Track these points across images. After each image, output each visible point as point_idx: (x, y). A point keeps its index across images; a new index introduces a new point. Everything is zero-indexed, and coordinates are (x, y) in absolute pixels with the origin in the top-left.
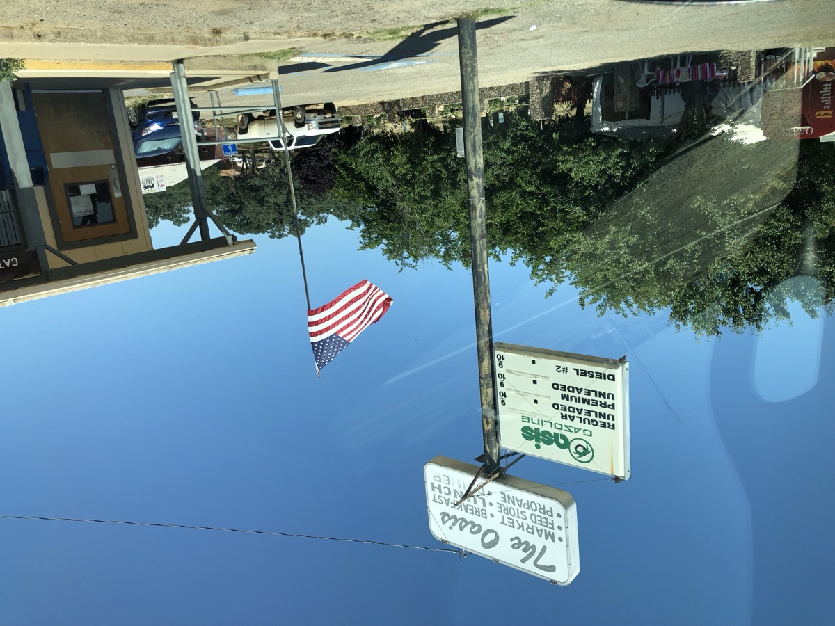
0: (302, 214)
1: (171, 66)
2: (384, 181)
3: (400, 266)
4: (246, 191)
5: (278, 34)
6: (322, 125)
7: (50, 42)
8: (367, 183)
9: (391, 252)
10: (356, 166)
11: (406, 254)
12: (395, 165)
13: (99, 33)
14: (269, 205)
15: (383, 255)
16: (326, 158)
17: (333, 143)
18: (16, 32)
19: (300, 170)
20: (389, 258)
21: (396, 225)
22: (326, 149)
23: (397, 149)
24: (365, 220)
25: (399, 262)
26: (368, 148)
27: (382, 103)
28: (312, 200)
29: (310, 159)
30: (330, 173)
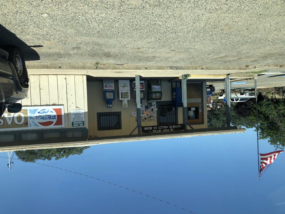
0: (232, 124)
1: (226, 76)
2: (272, 115)
3: (276, 148)
4: (213, 115)
5: (265, 66)
7: (205, 70)
8: (264, 116)
9: (272, 142)
10: (260, 109)
11: (278, 143)
12: (279, 109)
13: (216, 68)
14: (220, 120)
15: (268, 142)
16: (248, 106)
17: (252, 101)
18: (197, 68)
19: (238, 109)
20: (271, 144)
21: (275, 132)
22: (248, 103)
23: (281, 104)
24: (261, 128)
25: (276, 146)
26: (267, 103)
27: (275, 88)
28: (237, 120)
29: (242, 106)
30: (249, 111)
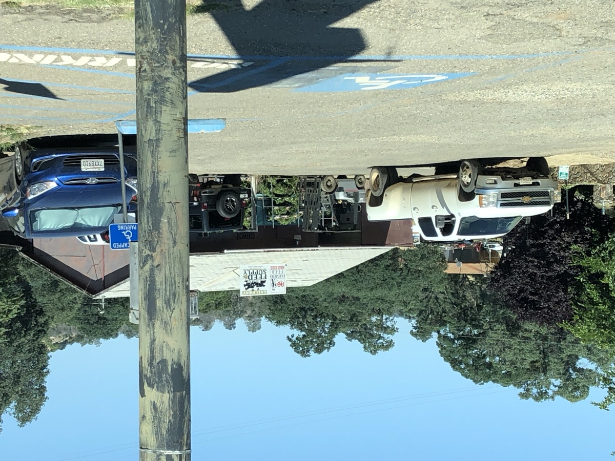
6: (508, 199)
